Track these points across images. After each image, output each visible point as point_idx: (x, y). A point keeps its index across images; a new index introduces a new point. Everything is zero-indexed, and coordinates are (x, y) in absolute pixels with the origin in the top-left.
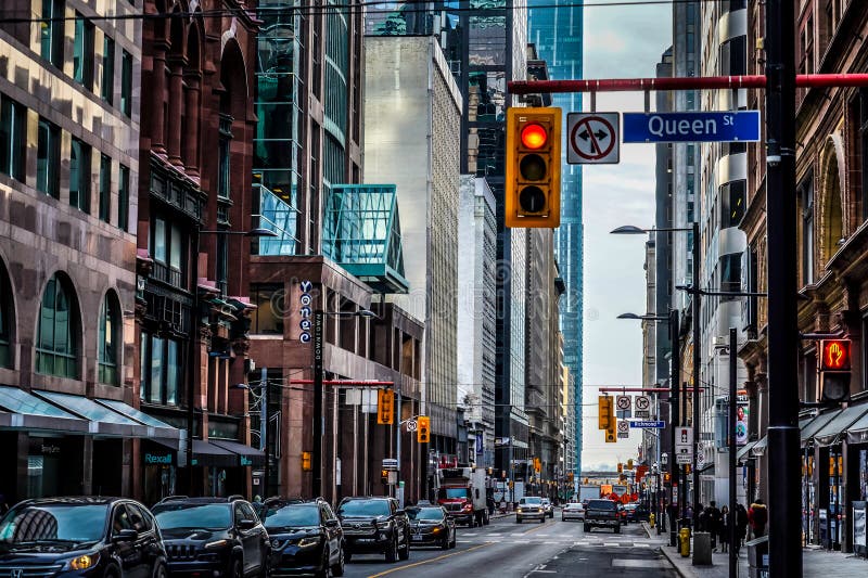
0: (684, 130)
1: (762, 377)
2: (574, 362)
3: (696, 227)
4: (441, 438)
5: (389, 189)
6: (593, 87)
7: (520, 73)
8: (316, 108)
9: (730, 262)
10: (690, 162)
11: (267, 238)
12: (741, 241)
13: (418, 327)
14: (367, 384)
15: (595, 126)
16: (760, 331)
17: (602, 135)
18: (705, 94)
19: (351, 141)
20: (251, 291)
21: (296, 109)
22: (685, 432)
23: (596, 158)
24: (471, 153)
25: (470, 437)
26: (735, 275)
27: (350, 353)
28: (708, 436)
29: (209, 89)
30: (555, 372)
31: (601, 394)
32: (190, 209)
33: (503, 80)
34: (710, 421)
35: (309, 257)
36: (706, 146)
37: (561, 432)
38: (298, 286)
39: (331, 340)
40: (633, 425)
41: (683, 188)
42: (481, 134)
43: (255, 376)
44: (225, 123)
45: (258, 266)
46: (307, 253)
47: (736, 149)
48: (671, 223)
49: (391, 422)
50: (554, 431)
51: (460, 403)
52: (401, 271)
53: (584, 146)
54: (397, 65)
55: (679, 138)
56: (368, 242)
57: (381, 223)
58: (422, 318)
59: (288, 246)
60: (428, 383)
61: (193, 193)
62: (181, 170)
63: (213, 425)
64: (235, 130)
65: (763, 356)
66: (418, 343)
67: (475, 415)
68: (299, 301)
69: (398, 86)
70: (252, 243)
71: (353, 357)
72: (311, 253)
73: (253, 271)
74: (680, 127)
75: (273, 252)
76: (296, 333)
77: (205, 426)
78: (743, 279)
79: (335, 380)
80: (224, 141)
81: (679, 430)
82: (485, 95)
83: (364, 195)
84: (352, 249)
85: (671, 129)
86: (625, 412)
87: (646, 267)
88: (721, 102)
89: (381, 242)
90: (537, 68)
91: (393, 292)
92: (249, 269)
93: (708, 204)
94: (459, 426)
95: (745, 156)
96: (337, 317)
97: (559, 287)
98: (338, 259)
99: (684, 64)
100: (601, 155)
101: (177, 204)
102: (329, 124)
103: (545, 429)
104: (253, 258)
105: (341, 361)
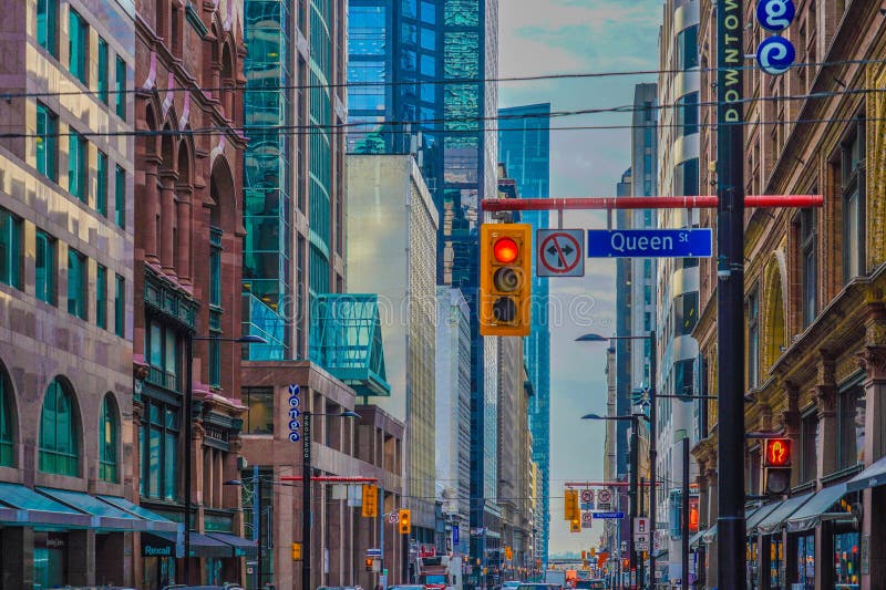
0: (643, 246)
1: (712, 472)
2: (541, 459)
3: (653, 334)
4: (421, 529)
5: (373, 299)
6: (560, 206)
7: (492, 193)
8: (302, 222)
9: (684, 367)
10: (647, 275)
11: (257, 344)
12: (693, 347)
13: (398, 427)
14: (351, 480)
15: (562, 242)
16: (710, 430)
17: (568, 250)
18: (661, 212)
19: (335, 253)
20: (243, 393)
21: (282, 223)
22: (642, 522)
23: (563, 271)
24: (446, 265)
25: (448, 528)
26: (688, 379)
27: (336, 452)
28: (663, 526)
29: (200, 203)
30: (524, 468)
31: (567, 488)
32: (183, 317)
33: (476, 197)
34: (665, 512)
35: (295, 362)
36: (662, 261)
37: (531, 523)
38: (287, 389)
39: (318, 440)
40: (595, 516)
41: (642, 298)
42: (455, 247)
43: (246, 474)
44: (216, 235)
45: (249, 370)
46: (295, 358)
47: (689, 264)
48: (630, 332)
49: (375, 515)
50: (524, 521)
51: (438, 497)
52: (383, 375)
53: (553, 261)
54: (377, 181)
55: (638, 253)
56: (352, 348)
57: (364, 331)
58: (403, 420)
59: (277, 352)
60: (409, 479)
61: (186, 301)
62: (174, 280)
63: (209, 519)
64: (226, 242)
65: (713, 452)
66: (398, 441)
67: (452, 508)
68: (284, 400)
69: (378, 202)
70: (243, 349)
71: (339, 456)
72: (299, 358)
73: (244, 375)
74: (640, 243)
75: (262, 357)
76: (285, 433)
77: (202, 519)
78: (694, 382)
79: (323, 476)
80: (215, 251)
81: (637, 521)
82: (459, 211)
83: (347, 304)
84: (337, 354)
85: (631, 245)
86: (589, 505)
87: (607, 371)
88: (675, 220)
89: (363, 348)
90: (507, 187)
91: (375, 394)
92: (240, 373)
93: (663, 313)
94: (437, 518)
95: (698, 269)
96: (324, 418)
97: (528, 389)
98: (324, 364)
99: (642, 186)
100: (567, 269)
101: (171, 312)
102: (313, 237)
103: (516, 521)
104: (244, 363)
105: (326, 458)
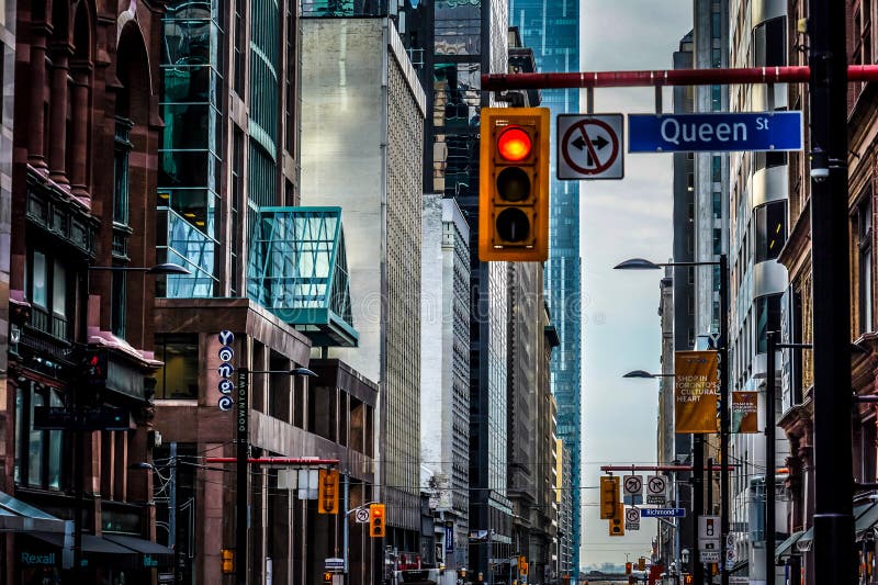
0: (705, 136)
1: (808, 451)
2: (569, 434)
3: (724, 260)
4: (400, 531)
5: (333, 213)
6: (591, 82)
7: (499, 64)
8: (239, 110)
9: (768, 304)
10: (716, 176)
11: (177, 276)
12: (781, 277)
13: (369, 389)
14: (304, 463)
15: (593, 132)
16: (805, 392)
17: (601, 143)
18: (735, 89)
19: (284, 152)
20: (156, 344)
21: (213, 111)
22: (710, 522)
23: (594, 172)
24: (437, 166)
25: (437, 529)
26: (774, 321)
27: (283, 424)
28: (740, 527)
29: (101, 85)
30: (545, 446)
31: (604, 474)
32: (77, 238)
33: (478, 73)
34: (742, 508)
35: (228, 300)
36: (737, 157)
37: (554, 523)
38: (217, 337)
39: (258, 406)
40: (644, 513)
41: (708, 211)
42: (449, 142)
43: (162, 452)
44: (122, 129)
45: (165, 311)
46: (228, 295)
47: (774, 160)
48: (693, 259)
49: (335, 511)
50: (545, 521)
51: (424, 485)
52: (348, 319)
53: (580, 157)
54: (343, 55)
55: (700, 146)
56: (306, 281)
57: (323, 258)
58: (375, 378)
59: (204, 286)
60: (384, 461)
61: (82, 219)
62: (66, 189)
63: (107, 516)
64: (134, 138)
65: (809, 424)
66: (370, 409)
67: (444, 502)
68: (217, 356)
69: (343, 82)
70: (157, 283)
71: (287, 429)
72: (233, 294)
73: (158, 318)
74: (701, 133)
75: (184, 293)
76: (214, 398)
77: (98, 516)
78: (783, 326)
79: (265, 457)
80: (121, 152)
81: (703, 520)
82: (455, 93)
83: (300, 221)
84: (285, 290)
85: (689, 135)
86: (634, 497)
87: (661, 311)
88: (755, 99)
89: (322, 281)
90: (521, 58)
91: (337, 344)
92: (153, 316)
93: (739, 230)
94: (423, 516)
95: (785, 169)
96: (266, 377)
97: (551, 337)
98: (268, 303)
99: (708, 53)
100: (600, 169)
101: (61, 233)
102: (255, 130)
103: (533, 519)
104: (159, 301)
105: (271, 433)
